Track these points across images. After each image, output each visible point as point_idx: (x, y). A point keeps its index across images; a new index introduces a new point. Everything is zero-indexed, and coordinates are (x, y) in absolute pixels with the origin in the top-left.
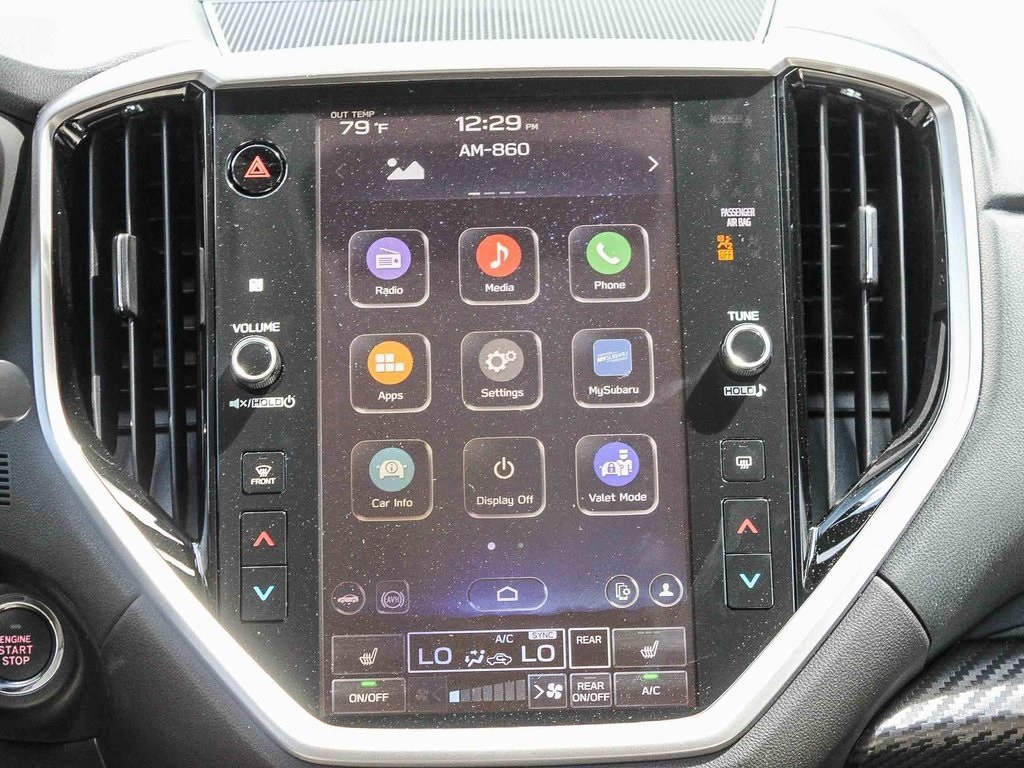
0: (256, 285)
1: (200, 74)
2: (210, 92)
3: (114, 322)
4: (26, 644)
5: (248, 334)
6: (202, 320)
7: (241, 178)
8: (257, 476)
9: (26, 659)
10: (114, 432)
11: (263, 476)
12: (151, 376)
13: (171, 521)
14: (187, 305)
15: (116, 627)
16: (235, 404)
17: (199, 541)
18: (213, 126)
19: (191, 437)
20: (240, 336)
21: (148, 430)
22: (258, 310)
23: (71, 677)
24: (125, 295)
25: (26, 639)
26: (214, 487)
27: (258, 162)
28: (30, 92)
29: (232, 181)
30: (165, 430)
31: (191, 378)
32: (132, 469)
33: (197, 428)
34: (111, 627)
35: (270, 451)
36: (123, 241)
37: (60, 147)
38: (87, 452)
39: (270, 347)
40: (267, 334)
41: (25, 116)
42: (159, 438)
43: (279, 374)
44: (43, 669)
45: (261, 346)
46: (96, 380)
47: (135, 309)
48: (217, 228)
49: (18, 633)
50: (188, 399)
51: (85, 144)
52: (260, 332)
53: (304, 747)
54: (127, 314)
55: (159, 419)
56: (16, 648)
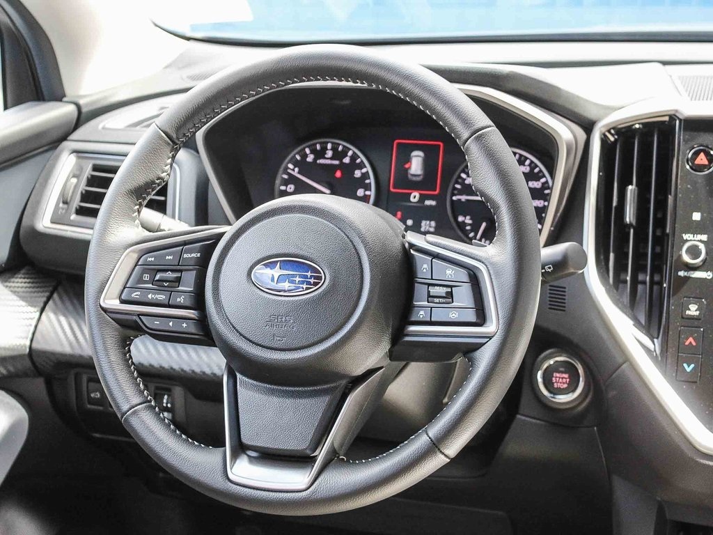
0: (697, 216)
1: (677, 111)
2: (680, 120)
3: (622, 228)
4: (566, 378)
5: (691, 240)
6: (668, 231)
7: (693, 163)
8: (690, 310)
9: (565, 386)
10: (619, 281)
11: (693, 310)
12: (640, 256)
13: (644, 327)
14: (660, 223)
15: (614, 375)
16: (681, 273)
17: (657, 338)
18: (679, 136)
19: (655, 287)
20: (687, 241)
21: (635, 282)
22: (697, 228)
23: (586, 396)
24: (630, 216)
25: (566, 376)
26: (668, 313)
27: (702, 155)
28: (590, 113)
29: (688, 164)
30: (644, 283)
31: (660, 260)
32: (626, 299)
33: (660, 283)
34: (612, 375)
35: (697, 299)
36: (631, 190)
37: (604, 140)
38: (608, 292)
39: (702, 247)
40: (701, 241)
41: (588, 126)
42: (640, 287)
43: (704, 261)
44: (574, 391)
45: (697, 246)
46: (612, 256)
47: (634, 223)
48: (679, 187)
49: (562, 372)
50: (657, 269)
51: (616, 140)
52: (696, 240)
53: (701, 445)
54: (631, 225)
55: (641, 277)
56: (561, 380)
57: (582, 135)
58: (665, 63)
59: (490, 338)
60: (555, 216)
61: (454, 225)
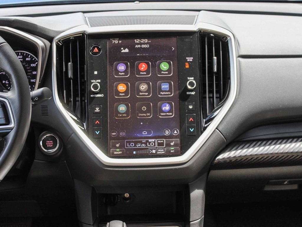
0: (96, 73)
1: (85, 31)
2: (86, 35)
3: (68, 80)
4: (52, 143)
5: (94, 82)
6: (85, 79)
7: (93, 52)
8: (96, 110)
9: (52, 146)
10: (68, 101)
12: (75, 91)
13: (80, 119)
14: (82, 77)
15: (69, 139)
16: (92, 96)
17: (85, 123)
18: (87, 41)
19: (83, 102)
20: (93, 82)
21: (75, 101)
22: (96, 77)
23: (60, 150)
24: (70, 75)
25: (51, 142)
26: (88, 112)
27: (96, 49)
28: (52, 35)
29: (91, 52)
30: (78, 101)
31: (83, 91)
32: (72, 109)
33: (84, 101)
34: (68, 140)
35: (99, 106)
36: (70, 64)
37: (57, 45)
38: (63, 105)
39: (99, 85)
40: (98, 82)
41: (51, 40)
42: (77, 103)
43: (100, 90)
45: (97, 85)
46: (65, 91)
47: (72, 77)
48: (88, 61)
49: (50, 140)
50: (83, 95)
51: (62, 45)
52: (96, 82)
54: (71, 78)
55: (77, 99)
56: (50, 143)
57: (48, 43)
58: (84, 12)
59: (12, 129)
60: (40, 79)
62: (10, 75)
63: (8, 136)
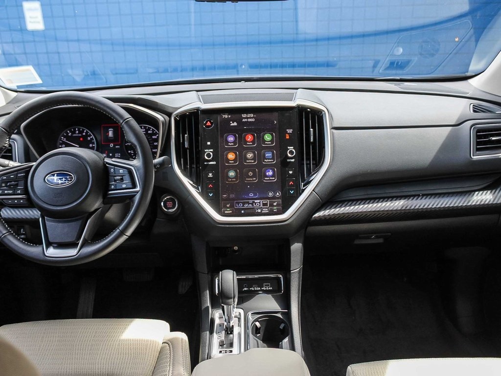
0: (209, 143)
1: (199, 107)
2: (200, 111)
3: (185, 150)
5: (208, 151)
6: (200, 149)
7: (206, 125)
8: (209, 175)
9: (171, 206)
10: (185, 168)
12: (191, 158)
13: (195, 183)
14: (197, 147)
16: (205, 163)
17: (200, 186)
18: (201, 116)
19: (198, 169)
20: (206, 152)
21: (191, 168)
22: (209, 147)
23: (179, 209)
24: (187, 145)
26: (202, 177)
27: (209, 122)
28: (170, 110)
29: (204, 126)
30: (194, 168)
31: (198, 159)
32: (189, 174)
33: (199, 167)
34: (185, 201)
35: (212, 171)
36: (186, 136)
37: (175, 119)
38: (181, 172)
39: (211, 153)
40: (211, 152)
41: (169, 115)
42: (193, 169)
43: (213, 158)
44: (174, 208)
45: (209, 154)
46: (182, 159)
47: (188, 147)
48: (202, 134)
49: (170, 202)
50: (198, 163)
51: (179, 119)
52: (210, 151)
53: (218, 220)
54: (187, 148)
55: (193, 166)
56: (170, 204)
57: (167, 118)
58: (197, 91)
59: (138, 192)
60: (161, 148)
61: (127, 154)
62: (136, 146)
63: (134, 198)
